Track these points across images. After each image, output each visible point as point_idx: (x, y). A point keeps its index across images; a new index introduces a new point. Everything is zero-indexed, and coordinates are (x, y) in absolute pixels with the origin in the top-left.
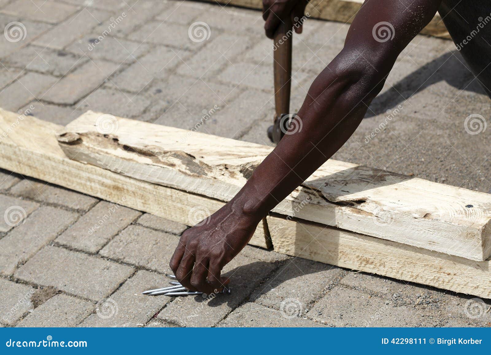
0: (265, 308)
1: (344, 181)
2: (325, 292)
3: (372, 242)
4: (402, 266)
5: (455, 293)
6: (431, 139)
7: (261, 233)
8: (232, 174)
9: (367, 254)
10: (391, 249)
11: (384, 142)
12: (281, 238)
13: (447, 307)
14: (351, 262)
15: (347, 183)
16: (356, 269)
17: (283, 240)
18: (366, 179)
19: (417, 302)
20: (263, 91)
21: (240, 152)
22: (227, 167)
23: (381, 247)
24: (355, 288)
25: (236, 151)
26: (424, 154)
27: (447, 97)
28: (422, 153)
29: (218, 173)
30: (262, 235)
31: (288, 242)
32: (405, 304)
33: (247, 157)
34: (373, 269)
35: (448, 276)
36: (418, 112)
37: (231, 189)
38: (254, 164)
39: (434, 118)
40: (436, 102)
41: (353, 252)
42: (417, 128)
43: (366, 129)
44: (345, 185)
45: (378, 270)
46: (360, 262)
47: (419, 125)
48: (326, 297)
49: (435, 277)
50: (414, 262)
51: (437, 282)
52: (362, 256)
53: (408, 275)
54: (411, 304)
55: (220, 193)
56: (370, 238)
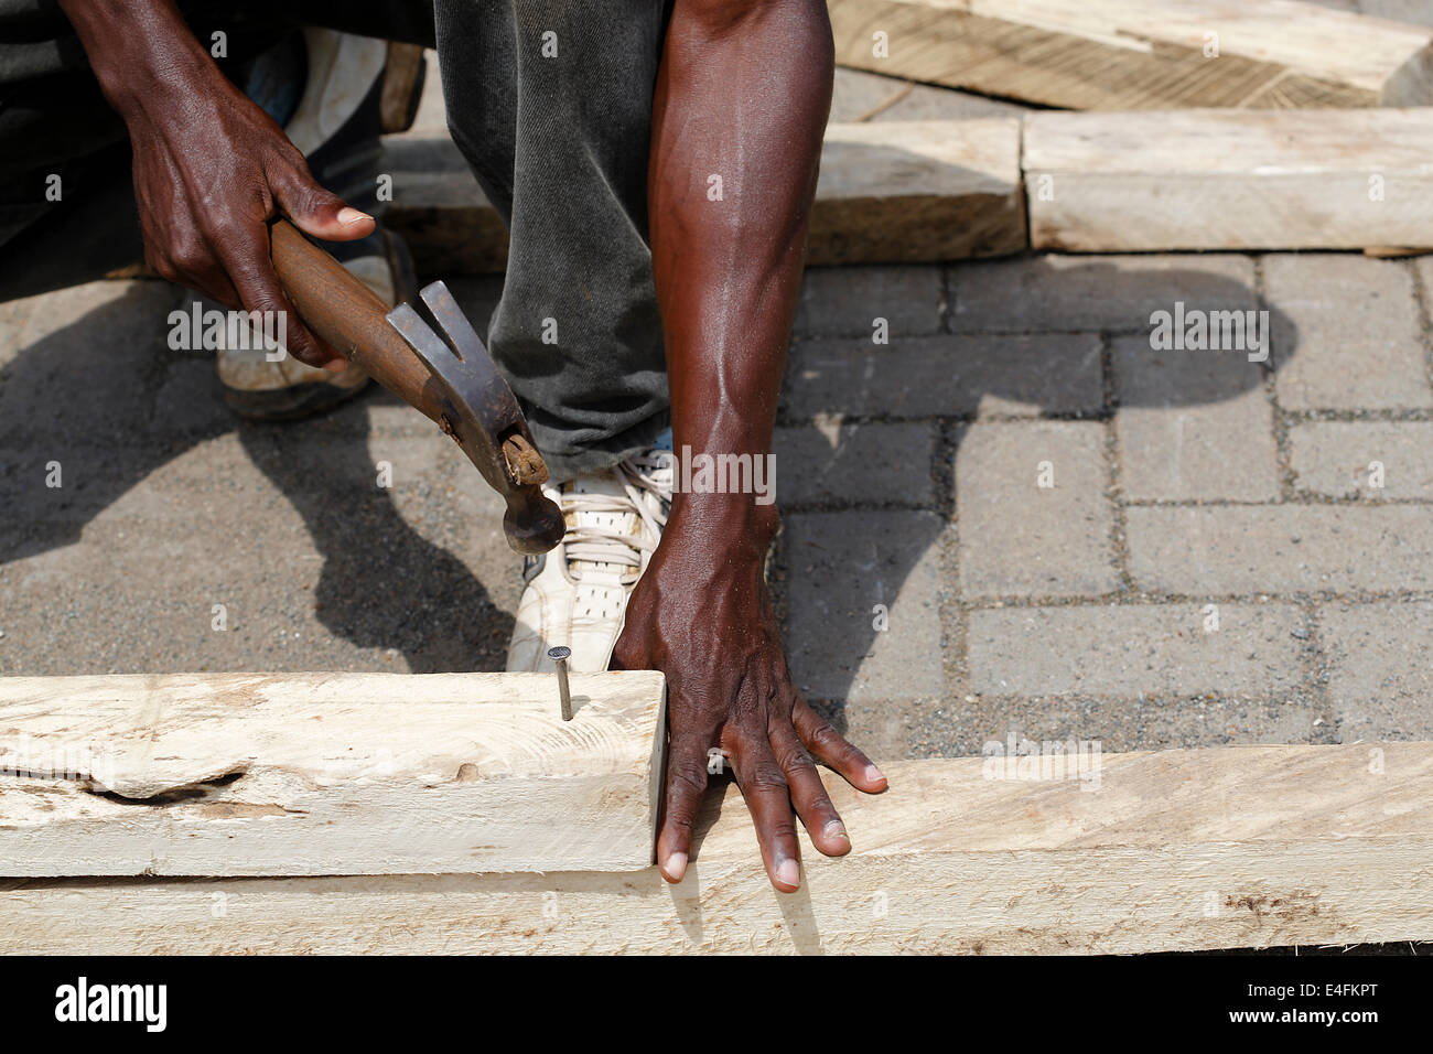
1: (143, 729)
15: (156, 734)
18: (205, 709)
35: (525, 942)
44: (154, 740)
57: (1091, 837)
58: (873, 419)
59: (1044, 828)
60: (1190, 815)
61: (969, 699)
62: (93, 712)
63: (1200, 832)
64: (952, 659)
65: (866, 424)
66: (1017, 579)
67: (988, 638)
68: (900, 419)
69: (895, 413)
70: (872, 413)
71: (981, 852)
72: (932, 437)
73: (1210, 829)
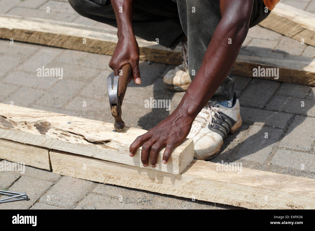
0: (50, 206)
1: (97, 130)
2: (84, 197)
3: (113, 166)
4: (130, 179)
5: (162, 194)
6: (136, 114)
7: (47, 161)
8: (29, 127)
9: (110, 172)
10: (125, 169)
11: (108, 116)
12: (58, 165)
13: (156, 203)
14: (100, 178)
15: (99, 132)
16: (102, 182)
17: (58, 166)
18: (110, 129)
19: (139, 201)
20: (32, 88)
21: (34, 115)
22: (26, 123)
23: (118, 168)
24: (101, 194)
25: (31, 114)
26: (133, 122)
27: (142, 91)
28: (131, 122)
29: (21, 127)
30: (47, 162)
31: (62, 167)
32: (131, 202)
33: (38, 117)
34: (113, 181)
35: (157, 184)
36: (127, 100)
37: (28, 136)
38: (42, 121)
39: (137, 103)
40: (137, 94)
41: (102, 172)
42: (127, 108)
43: (97, 109)
44: (98, 132)
45: (116, 182)
46: (105, 178)
47: (128, 107)
48: (85, 199)
49: (150, 185)
50: (138, 177)
51: (151, 188)
52: (106, 174)
53: (134, 185)
54: (135, 202)
55: (21, 138)
56: (112, 163)
57: (262, 186)
58: (281, 112)
59: (254, 183)
60: (283, 186)
61: (269, 164)
62: (91, 126)
63: (283, 190)
64: (270, 156)
65: (279, 112)
66: (291, 145)
67: (279, 154)
68: (287, 113)
69: (286, 111)
70: (282, 110)
71: (240, 184)
72: (291, 117)
73: (285, 189)
